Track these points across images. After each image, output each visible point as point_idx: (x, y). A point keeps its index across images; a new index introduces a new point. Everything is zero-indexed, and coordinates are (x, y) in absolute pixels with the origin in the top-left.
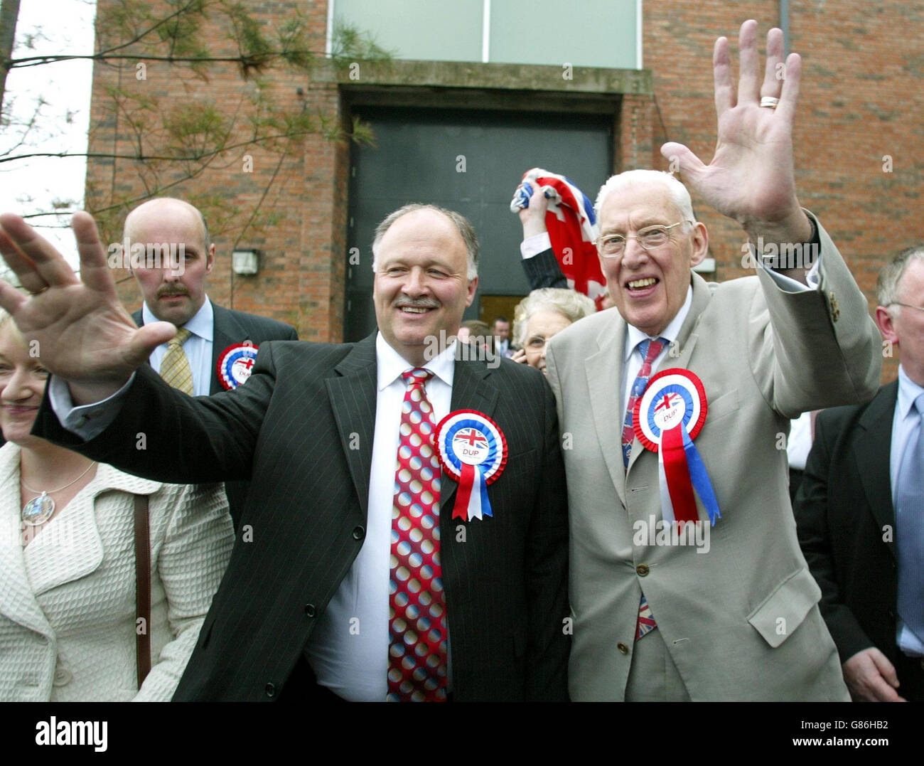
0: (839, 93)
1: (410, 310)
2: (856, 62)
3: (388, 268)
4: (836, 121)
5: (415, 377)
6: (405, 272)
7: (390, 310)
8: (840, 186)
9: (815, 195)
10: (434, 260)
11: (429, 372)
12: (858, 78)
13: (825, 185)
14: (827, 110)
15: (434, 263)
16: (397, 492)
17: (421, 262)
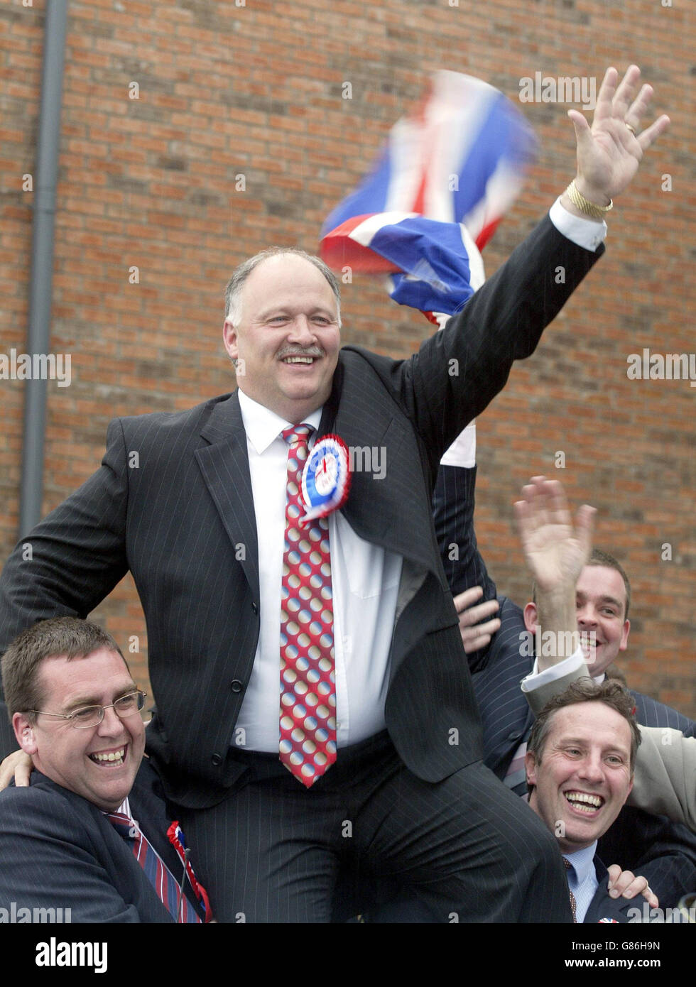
0: (177, 135)
1: (298, 360)
2: (224, 63)
3: (268, 319)
4: (165, 206)
5: (298, 434)
6: (288, 322)
7: (274, 363)
8: (165, 371)
9: (104, 390)
10: (319, 306)
11: (310, 428)
12: (225, 100)
13: (128, 364)
14: (146, 175)
15: (318, 310)
16: (287, 550)
17: (307, 310)
